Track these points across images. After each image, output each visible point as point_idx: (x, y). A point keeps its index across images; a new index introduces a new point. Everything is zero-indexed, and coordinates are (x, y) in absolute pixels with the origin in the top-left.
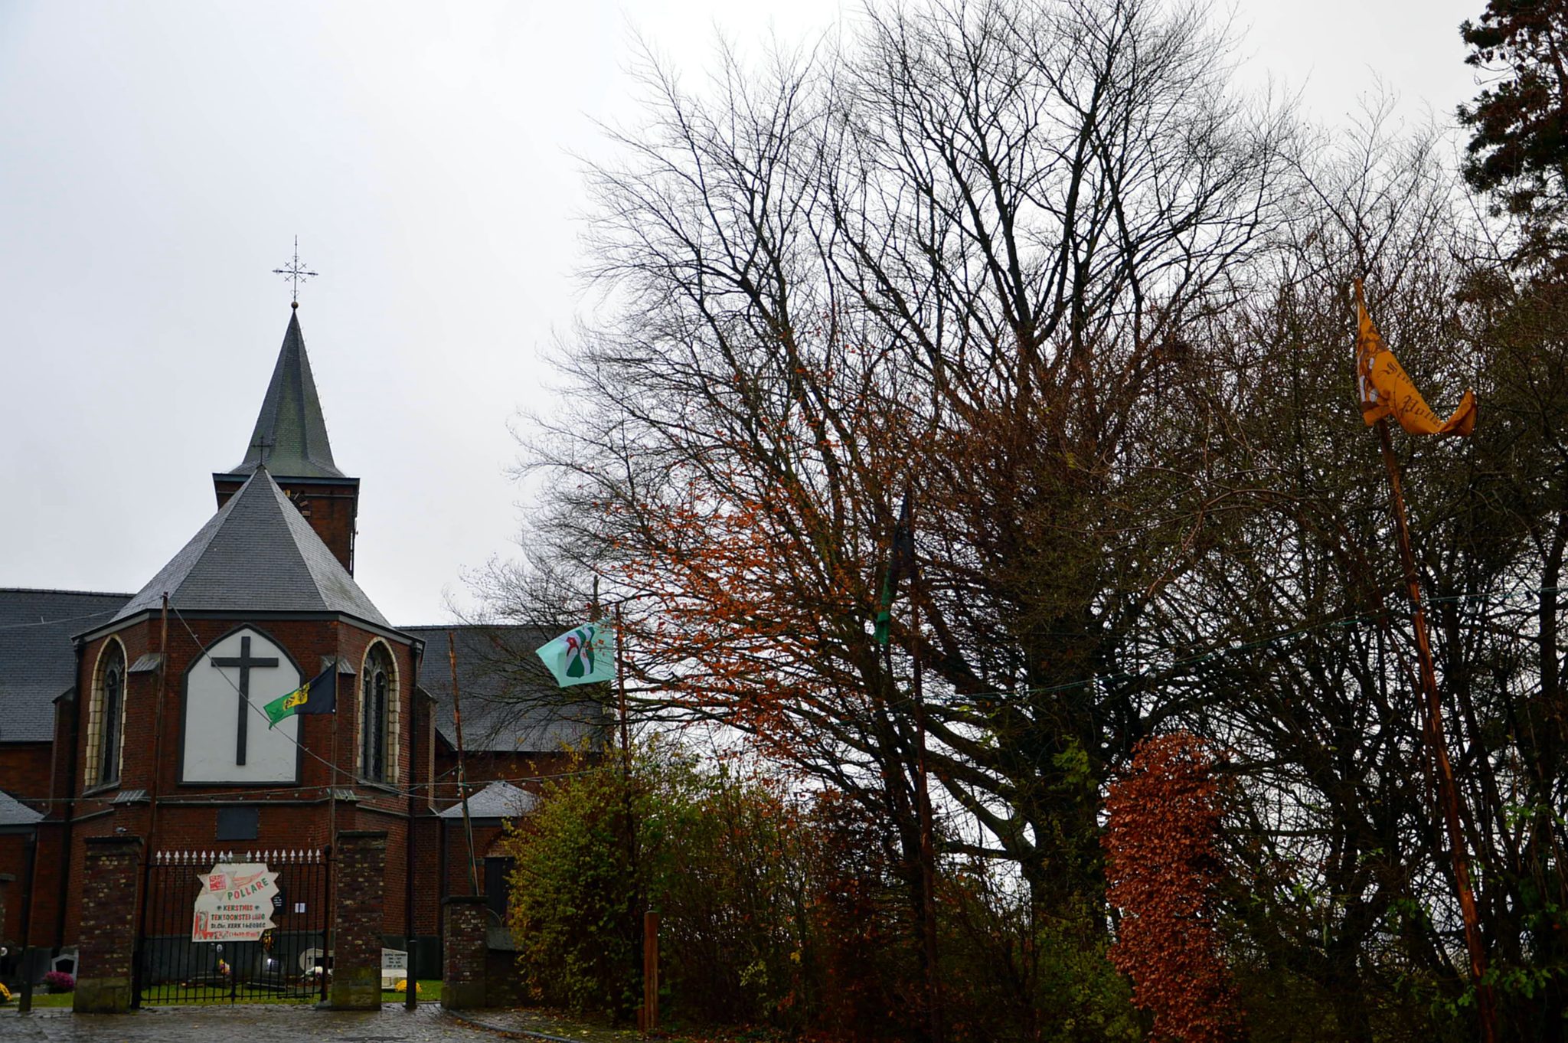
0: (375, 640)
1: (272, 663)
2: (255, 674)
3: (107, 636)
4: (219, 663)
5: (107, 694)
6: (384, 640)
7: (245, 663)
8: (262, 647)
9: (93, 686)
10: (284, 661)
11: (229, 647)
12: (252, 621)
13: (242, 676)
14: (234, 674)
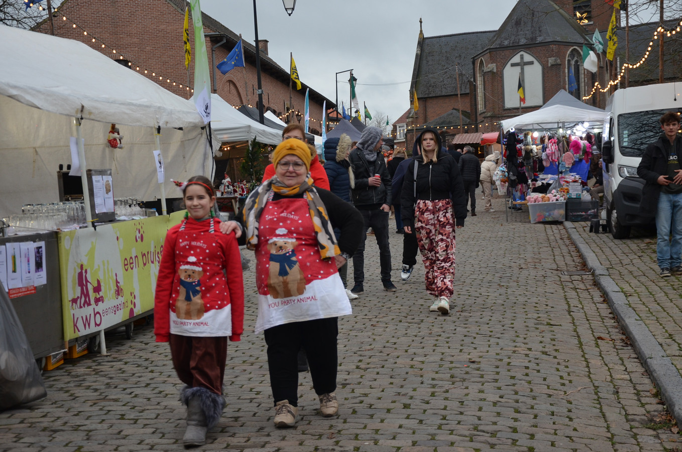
0: (572, 48)
1: (531, 63)
2: (526, 68)
3: (479, 58)
4: (513, 65)
5: (482, 77)
6: (576, 47)
7: (522, 64)
8: (528, 58)
9: (478, 76)
10: (536, 62)
11: (516, 59)
12: (523, 48)
13: (521, 69)
14: (518, 69)
